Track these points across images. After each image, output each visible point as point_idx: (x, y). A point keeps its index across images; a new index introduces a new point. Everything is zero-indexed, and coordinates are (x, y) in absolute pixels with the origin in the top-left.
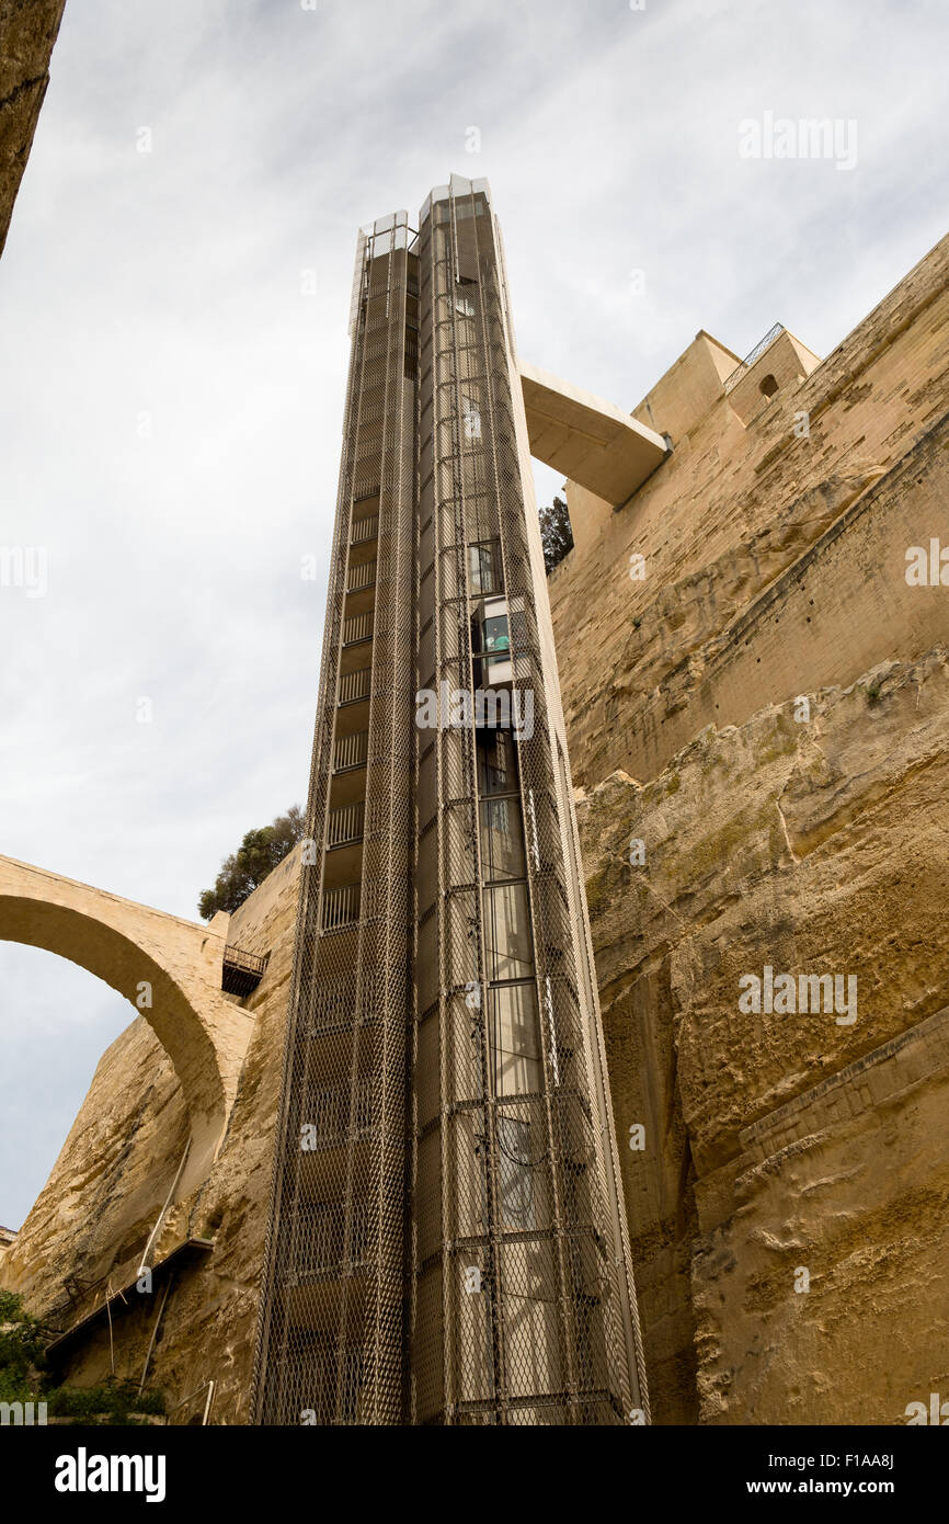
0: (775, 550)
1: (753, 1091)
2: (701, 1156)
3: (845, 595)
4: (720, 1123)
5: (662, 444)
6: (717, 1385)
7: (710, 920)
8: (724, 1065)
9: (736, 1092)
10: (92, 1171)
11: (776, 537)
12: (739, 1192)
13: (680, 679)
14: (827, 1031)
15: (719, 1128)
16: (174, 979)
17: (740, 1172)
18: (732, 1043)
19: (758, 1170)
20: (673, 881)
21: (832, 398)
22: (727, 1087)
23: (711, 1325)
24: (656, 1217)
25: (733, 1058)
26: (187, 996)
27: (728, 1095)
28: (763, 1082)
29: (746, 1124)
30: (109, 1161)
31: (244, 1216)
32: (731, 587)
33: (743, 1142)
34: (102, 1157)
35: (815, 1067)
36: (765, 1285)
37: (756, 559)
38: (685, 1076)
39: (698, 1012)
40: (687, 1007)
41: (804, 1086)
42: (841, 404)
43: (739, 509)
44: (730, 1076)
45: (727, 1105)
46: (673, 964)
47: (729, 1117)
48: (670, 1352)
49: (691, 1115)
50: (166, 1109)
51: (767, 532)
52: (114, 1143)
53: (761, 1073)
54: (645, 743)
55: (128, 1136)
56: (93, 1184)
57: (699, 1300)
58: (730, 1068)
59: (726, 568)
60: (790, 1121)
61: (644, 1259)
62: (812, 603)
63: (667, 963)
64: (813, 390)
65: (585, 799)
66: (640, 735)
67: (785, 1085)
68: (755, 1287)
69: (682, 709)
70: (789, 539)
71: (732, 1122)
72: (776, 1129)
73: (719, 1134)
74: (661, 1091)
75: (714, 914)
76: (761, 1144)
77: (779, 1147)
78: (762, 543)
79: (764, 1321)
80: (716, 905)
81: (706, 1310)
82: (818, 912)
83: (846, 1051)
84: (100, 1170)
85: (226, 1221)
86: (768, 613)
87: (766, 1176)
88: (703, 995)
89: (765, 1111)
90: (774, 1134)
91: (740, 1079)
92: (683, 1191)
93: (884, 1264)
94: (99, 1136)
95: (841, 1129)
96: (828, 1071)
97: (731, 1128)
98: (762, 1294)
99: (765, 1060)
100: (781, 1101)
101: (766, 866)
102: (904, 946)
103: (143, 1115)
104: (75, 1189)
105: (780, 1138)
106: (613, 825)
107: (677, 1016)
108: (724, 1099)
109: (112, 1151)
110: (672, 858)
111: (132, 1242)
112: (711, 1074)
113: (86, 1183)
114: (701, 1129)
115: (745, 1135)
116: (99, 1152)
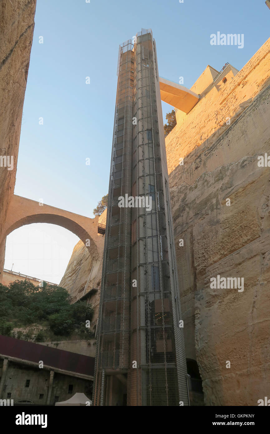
1: (209, 259)
2: (198, 274)
3: (237, 139)
4: (202, 266)
5: (198, 97)
6: (199, 323)
7: (202, 220)
8: (203, 254)
9: (206, 259)
10: (73, 272)
12: (205, 282)
13: (199, 160)
14: (226, 246)
15: (202, 268)
16: (87, 231)
17: (206, 278)
18: (205, 249)
20: (195, 210)
22: (204, 259)
23: (198, 310)
24: (189, 286)
25: (205, 252)
26: (90, 235)
27: (204, 260)
28: (212, 258)
29: (207, 267)
30: (77, 271)
33: (206, 271)
34: (75, 270)
35: (223, 255)
36: (210, 302)
38: (195, 256)
39: (198, 241)
40: (196, 240)
41: (220, 259)
42: (241, 86)
43: (215, 115)
44: (204, 256)
45: (204, 263)
46: (194, 230)
47: (204, 265)
49: (196, 265)
50: (88, 259)
52: (77, 267)
53: (211, 256)
54: (190, 176)
55: (80, 265)
56: (73, 276)
57: (196, 305)
58: (205, 254)
60: (217, 267)
61: (186, 295)
62: (229, 141)
63: (192, 230)
64: (235, 82)
65: (176, 189)
66: (189, 174)
67: (216, 259)
68: (207, 303)
69: (199, 167)
71: (205, 266)
72: (214, 268)
73: (202, 269)
74: (190, 259)
75: (203, 218)
76: (210, 271)
77: (214, 272)
79: (209, 310)
80: (204, 216)
81: (198, 307)
82: (225, 219)
83: (229, 251)
86: (220, 143)
88: (199, 238)
89: (211, 264)
90: (213, 269)
91: (207, 257)
92: (195, 281)
93: (234, 299)
94: (74, 265)
95: (227, 269)
96: (225, 256)
97: (204, 268)
98: (209, 304)
99: (212, 253)
100: (215, 262)
101: (215, 207)
102: (244, 227)
103: (83, 261)
104: (69, 276)
105: (214, 270)
106: (183, 196)
107: (194, 242)
108: (203, 261)
109: (77, 269)
110: (195, 205)
111: (82, 288)
112: (201, 255)
113: (72, 275)
114: (198, 268)
115: (207, 269)
116: (74, 268)
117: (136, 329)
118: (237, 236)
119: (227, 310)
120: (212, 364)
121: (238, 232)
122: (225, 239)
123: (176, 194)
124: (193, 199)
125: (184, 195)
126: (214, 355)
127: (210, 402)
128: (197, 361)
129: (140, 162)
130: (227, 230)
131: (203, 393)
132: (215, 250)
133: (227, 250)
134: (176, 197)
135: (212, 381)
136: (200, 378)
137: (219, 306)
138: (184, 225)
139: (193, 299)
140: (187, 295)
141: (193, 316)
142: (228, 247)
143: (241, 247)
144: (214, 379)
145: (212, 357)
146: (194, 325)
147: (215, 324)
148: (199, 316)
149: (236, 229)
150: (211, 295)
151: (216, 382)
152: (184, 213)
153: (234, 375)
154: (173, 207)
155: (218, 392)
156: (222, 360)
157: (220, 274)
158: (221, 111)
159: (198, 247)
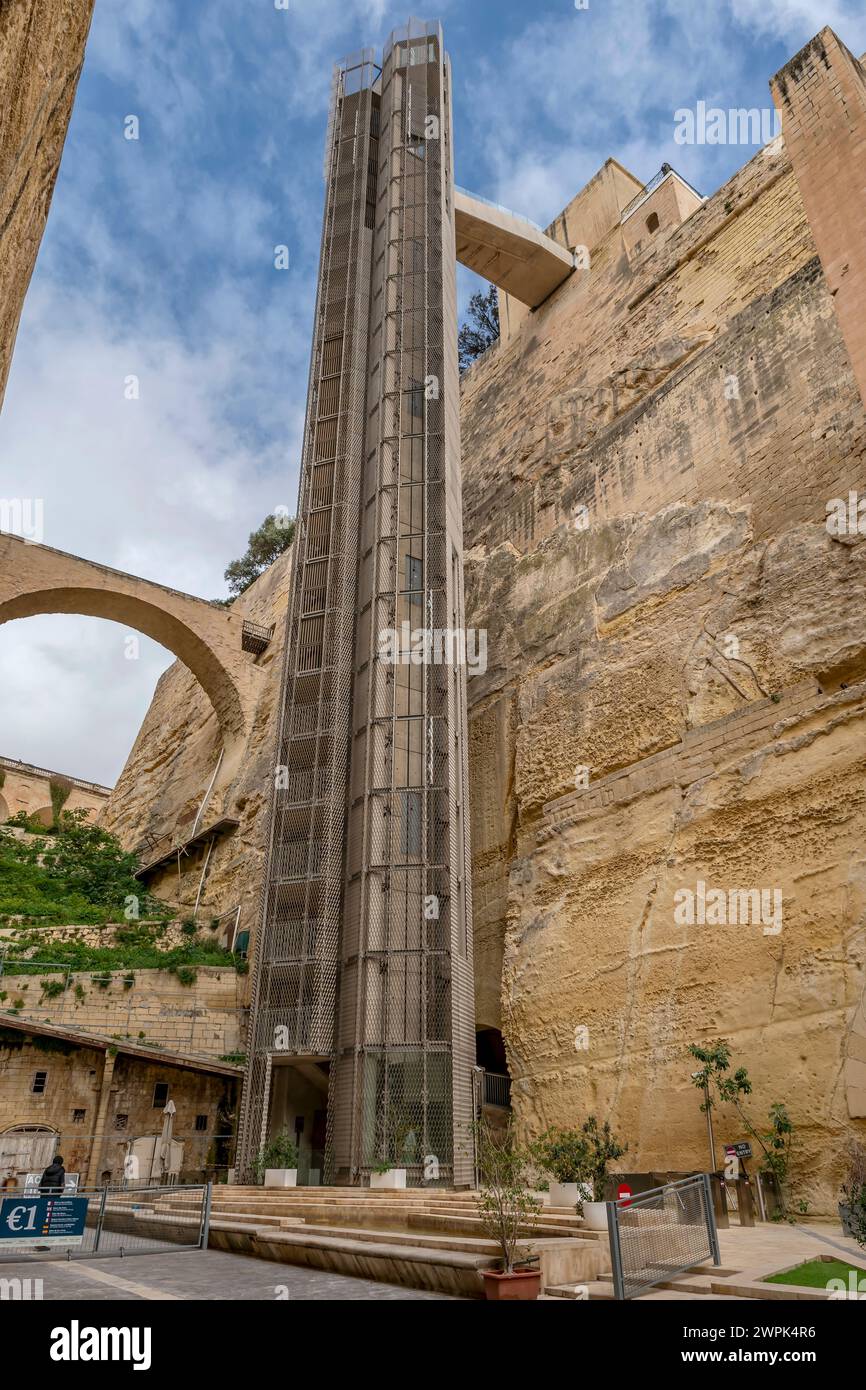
0: (628, 387)
1: (554, 781)
2: (523, 813)
3: (662, 442)
4: (533, 797)
5: (568, 259)
6: (515, 942)
7: (546, 667)
8: (541, 763)
9: (545, 780)
10: (158, 759)
11: (631, 376)
12: (539, 839)
13: (552, 481)
14: (598, 753)
15: (534, 800)
16: (207, 645)
17: (541, 827)
18: (547, 750)
19: (549, 828)
21: (690, 257)
22: (541, 776)
23: (516, 909)
24: (497, 843)
25: (546, 760)
26: (217, 656)
27: (541, 781)
28: (560, 778)
29: (548, 801)
30: (170, 754)
31: (259, 807)
32: (596, 410)
33: (544, 811)
34: (164, 751)
36: (545, 892)
37: (616, 391)
38: (519, 765)
39: (531, 727)
40: (525, 723)
42: (694, 263)
43: (614, 339)
44: (543, 770)
45: (539, 787)
46: (521, 692)
47: (539, 794)
48: (497, 918)
49: (519, 790)
50: (207, 725)
51: (624, 371)
52: (172, 743)
53: (559, 771)
54: (526, 525)
55: (182, 740)
56: (160, 769)
57: (511, 896)
58: (543, 765)
59: (596, 393)
60: (571, 804)
62: (640, 444)
63: (517, 690)
65: (483, 559)
66: (523, 518)
67: (570, 782)
68: (540, 893)
69: (551, 504)
70: (638, 380)
71: (542, 798)
72: (561, 807)
73: (533, 803)
74: (506, 770)
75: (549, 664)
76: (553, 813)
77: (562, 818)
78: (621, 379)
79: (542, 912)
80: (550, 658)
81: (514, 901)
82: (604, 677)
83: (606, 768)
84: (164, 760)
85: (248, 807)
86: (614, 445)
87: (553, 832)
88: (534, 717)
89: (558, 795)
90: (562, 809)
91: (548, 773)
92: (513, 830)
93: (605, 890)
94: (161, 737)
95: (595, 812)
97: (539, 801)
98: (544, 896)
99: (563, 764)
100: (567, 790)
102: (646, 710)
103: (191, 727)
104: (147, 771)
105: (564, 812)
106: (499, 583)
107: (519, 727)
108: (539, 784)
109: (171, 748)
111: (187, 812)
112: (534, 767)
113: (154, 768)
114: (524, 798)
115: (546, 807)
116: (163, 747)
117: (357, 956)
118: (628, 729)
119: (585, 916)
120: (538, 1043)
121: (632, 719)
122: (599, 733)
123: (481, 573)
124: (527, 601)
125: (502, 579)
126: (544, 1022)
127: (525, 1131)
128: (503, 1035)
129: (384, 493)
130: (606, 709)
131: (511, 1109)
132: (570, 758)
133: (601, 763)
134: (481, 582)
135: (534, 1083)
136: (508, 1074)
137: (566, 904)
138: (497, 674)
139: (505, 878)
140: (491, 865)
141: (501, 920)
142: (604, 756)
143: (634, 762)
144: (539, 1078)
145: (539, 1026)
146: (503, 946)
147: (552, 949)
148: (515, 923)
149: (627, 711)
150: (548, 874)
151: (544, 1085)
153: (585, 1070)
154: (472, 611)
155: (546, 1108)
156: (562, 1035)
157: (577, 823)
158: (632, 329)
159: (528, 742)
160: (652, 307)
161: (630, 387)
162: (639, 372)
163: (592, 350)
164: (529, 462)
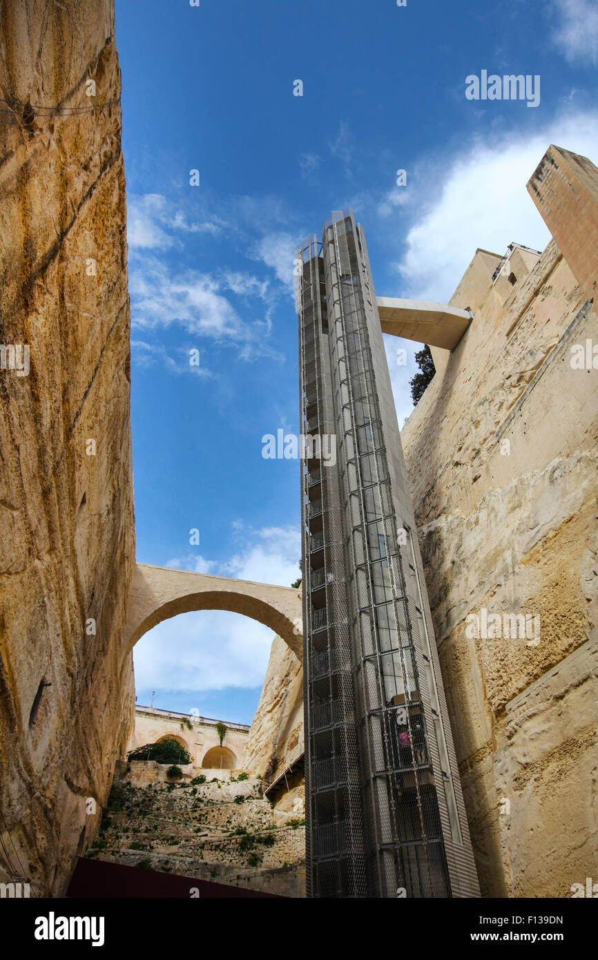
0: (514, 387)
1: (510, 685)
3: (538, 420)
5: (466, 315)
6: (506, 825)
7: (491, 596)
8: (499, 671)
9: (504, 684)
10: (274, 703)
11: (514, 379)
12: (508, 733)
13: (476, 462)
14: (535, 657)
15: (499, 702)
16: (287, 617)
17: (508, 723)
18: (502, 660)
19: (512, 724)
20: (477, 574)
21: (536, 293)
22: (501, 682)
23: (502, 796)
25: (502, 668)
27: (501, 686)
28: (514, 680)
29: (509, 701)
30: (281, 698)
32: (497, 407)
33: (507, 710)
34: (277, 696)
35: (531, 675)
36: (520, 779)
37: (506, 391)
38: (485, 675)
41: (528, 684)
42: (540, 297)
43: (502, 357)
44: (501, 677)
45: (501, 691)
47: (502, 697)
49: (488, 695)
51: (510, 376)
52: (281, 689)
53: (512, 676)
54: (466, 494)
55: (286, 686)
56: (276, 709)
57: (497, 783)
58: (501, 673)
59: (494, 396)
60: (523, 701)
62: (525, 424)
64: (528, 287)
65: (444, 524)
66: (464, 489)
67: (520, 684)
68: (516, 780)
69: (479, 477)
70: (519, 380)
71: (504, 699)
72: (518, 704)
73: (499, 705)
75: (493, 593)
76: (514, 711)
77: (520, 714)
78: (508, 382)
79: (520, 795)
80: (493, 589)
81: (500, 787)
82: (529, 597)
83: (542, 668)
84: (278, 701)
86: (510, 426)
87: (516, 727)
89: (514, 695)
90: (519, 707)
91: (505, 678)
92: (492, 728)
93: (560, 772)
94: (275, 686)
95: (541, 706)
96: (536, 677)
97: (503, 702)
98: (519, 782)
99: (513, 670)
100: (521, 690)
101: (511, 570)
102: (560, 618)
103: (291, 675)
104: (269, 711)
105: (520, 709)
106: (456, 541)
108: (500, 688)
109: (281, 693)
110: (476, 562)
111: (294, 739)
112: (495, 675)
113: (272, 709)
114: (493, 701)
115: (507, 707)
116: (276, 693)
118: (551, 635)
119: (550, 797)
124: (473, 549)
125: (457, 536)
129: (352, 497)
132: (517, 664)
133: (538, 665)
137: (535, 787)
138: (463, 606)
140: (484, 759)
142: (539, 658)
143: (561, 660)
147: (532, 830)
150: (519, 762)
152: (460, 579)
157: (530, 717)
158: (511, 347)
159: (489, 656)
160: (520, 331)
161: (515, 386)
162: (518, 375)
163: (490, 367)
164: (462, 451)
